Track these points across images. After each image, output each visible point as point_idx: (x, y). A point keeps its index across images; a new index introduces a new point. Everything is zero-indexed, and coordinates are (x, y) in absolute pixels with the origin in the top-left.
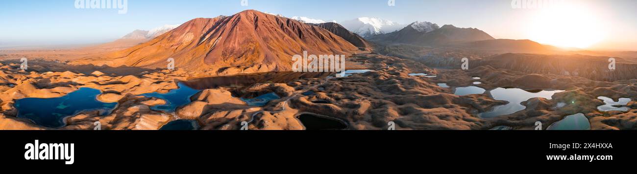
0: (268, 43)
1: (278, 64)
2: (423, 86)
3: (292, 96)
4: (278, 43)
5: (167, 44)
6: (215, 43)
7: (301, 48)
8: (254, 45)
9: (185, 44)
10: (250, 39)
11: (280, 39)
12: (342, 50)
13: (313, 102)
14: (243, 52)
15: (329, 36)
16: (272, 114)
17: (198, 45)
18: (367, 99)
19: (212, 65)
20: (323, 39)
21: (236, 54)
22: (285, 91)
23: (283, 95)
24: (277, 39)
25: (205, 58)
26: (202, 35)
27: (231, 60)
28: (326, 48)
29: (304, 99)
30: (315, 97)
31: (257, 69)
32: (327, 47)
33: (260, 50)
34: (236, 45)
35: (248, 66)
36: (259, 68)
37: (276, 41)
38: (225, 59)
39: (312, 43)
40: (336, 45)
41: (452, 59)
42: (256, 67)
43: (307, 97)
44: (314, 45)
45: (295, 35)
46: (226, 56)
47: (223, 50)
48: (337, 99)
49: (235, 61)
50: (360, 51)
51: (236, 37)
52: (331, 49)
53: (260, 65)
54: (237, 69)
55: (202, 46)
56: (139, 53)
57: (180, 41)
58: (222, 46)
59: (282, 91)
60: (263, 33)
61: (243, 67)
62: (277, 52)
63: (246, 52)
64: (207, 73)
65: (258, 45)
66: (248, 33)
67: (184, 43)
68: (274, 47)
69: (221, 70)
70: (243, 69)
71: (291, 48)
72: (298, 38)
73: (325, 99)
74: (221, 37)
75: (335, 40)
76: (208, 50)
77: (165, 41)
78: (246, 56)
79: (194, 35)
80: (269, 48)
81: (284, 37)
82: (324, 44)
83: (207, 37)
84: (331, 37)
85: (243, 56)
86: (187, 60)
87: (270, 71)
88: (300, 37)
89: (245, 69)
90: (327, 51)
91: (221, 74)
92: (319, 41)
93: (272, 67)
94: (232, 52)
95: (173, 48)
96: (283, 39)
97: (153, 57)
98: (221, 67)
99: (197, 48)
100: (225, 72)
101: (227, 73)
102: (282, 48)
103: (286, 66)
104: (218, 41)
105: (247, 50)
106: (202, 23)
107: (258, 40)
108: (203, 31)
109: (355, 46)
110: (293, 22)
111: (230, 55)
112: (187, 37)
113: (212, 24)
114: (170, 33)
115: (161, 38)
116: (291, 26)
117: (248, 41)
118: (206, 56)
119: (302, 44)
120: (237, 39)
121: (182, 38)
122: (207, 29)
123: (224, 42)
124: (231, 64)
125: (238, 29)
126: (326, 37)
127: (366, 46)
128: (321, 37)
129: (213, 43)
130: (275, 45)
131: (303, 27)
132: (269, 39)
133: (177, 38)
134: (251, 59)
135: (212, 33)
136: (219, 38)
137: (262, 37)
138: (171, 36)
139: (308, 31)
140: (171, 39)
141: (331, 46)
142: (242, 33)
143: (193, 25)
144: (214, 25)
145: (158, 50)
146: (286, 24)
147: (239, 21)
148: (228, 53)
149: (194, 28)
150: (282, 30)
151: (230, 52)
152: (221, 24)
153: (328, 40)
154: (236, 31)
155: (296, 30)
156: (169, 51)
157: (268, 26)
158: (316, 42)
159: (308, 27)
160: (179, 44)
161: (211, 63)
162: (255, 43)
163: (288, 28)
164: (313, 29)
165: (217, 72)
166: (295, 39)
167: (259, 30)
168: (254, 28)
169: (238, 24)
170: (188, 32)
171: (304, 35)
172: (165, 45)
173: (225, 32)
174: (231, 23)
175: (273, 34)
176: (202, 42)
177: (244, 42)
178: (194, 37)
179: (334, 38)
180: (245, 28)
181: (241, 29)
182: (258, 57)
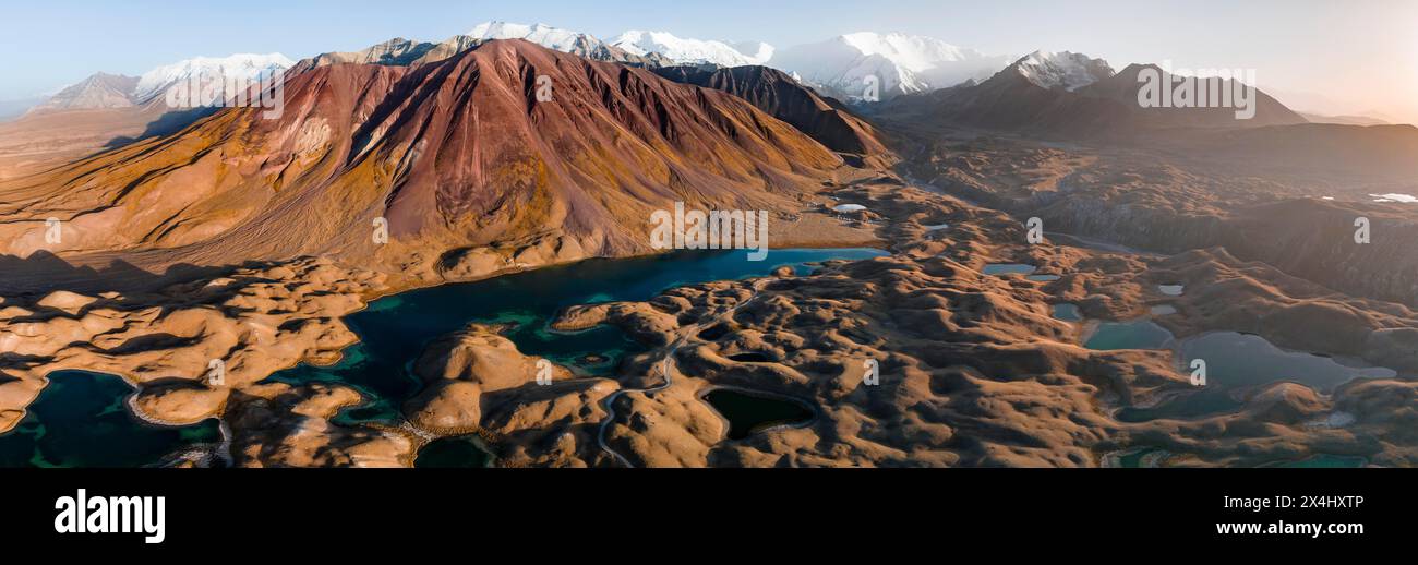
0: (571, 160)
1: (611, 232)
2: (1007, 318)
3: (675, 342)
4: (600, 160)
5: (246, 160)
6: (407, 161)
7: (668, 173)
8: (532, 171)
9: (305, 161)
10: (518, 150)
11: (606, 146)
12: (794, 169)
13: (731, 358)
14: (500, 195)
15: (751, 123)
16: (650, 396)
17: (351, 161)
18: (859, 350)
19: (416, 243)
20: (733, 133)
21: (480, 202)
22: (655, 328)
23: (653, 342)
24: (597, 146)
25: (387, 215)
26: (357, 126)
27: (467, 220)
28: (744, 167)
29: (708, 352)
30: (734, 345)
31: (550, 250)
32: (746, 163)
33: (551, 188)
34: (477, 170)
35: (522, 243)
36: (557, 249)
37: (593, 153)
38: (449, 221)
39: (699, 150)
40: (773, 153)
41: (1125, 209)
42: (546, 247)
43: (715, 345)
44: (708, 158)
45: (648, 125)
46: (449, 207)
47: (436, 188)
48: (791, 349)
49: (479, 226)
50: (848, 168)
51: (471, 141)
52: (758, 170)
53: (560, 239)
54: (493, 257)
55: (366, 169)
56: (159, 194)
57: (283, 147)
58: (433, 172)
59: (647, 328)
60: (556, 127)
61: (507, 245)
62: (602, 191)
63: (508, 193)
64: (411, 273)
65: (541, 169)
66: (509, 131)
67: (303, 154)
68: (590, 174)
69: (451, 258)
70: (511, 254)
71: (641, 172)
72: (658, 136)
73: (761, 350)
74: (425, 141)
75: (769, 136)
76: (389, 185)
77: (233, 146)
78: (511, 209)
79: (332, 126)
80: (576, 178)
81: (615, 138)
82: (737, 152)
83: (377, 135)
84: (759, 126)
85: (504, 207)
86: (329, 225)
87: (589, 256)
88: (664, 133)
89: (517, 253)
90: (747, 175)
91: (452, 276)
92: (723, 144)
93: (593, 245)
94: (465, 195)
95: (267, 172)
96: (614, 144)
97: (212, 208)
98: (443, 249)
99: (351, 176)
100: (462, 267)
101: (468, 269)
102: (613, 175)
103: (632, 239)
104: (417, 156)
105: (512, 188)
106: (352, 83)
107: (540, 153)
108: (356, 110)
109: (831, 154)
110: (638, 79)
111: (461, 204)
112: (309, 133)
113: (385, 89)
114: (246, 115)
115: (219, 131)
116: (633, 93)
117: (511, 156)
118: (388, 207)
119: (672, 155)
120: (476, 149)
121: (290, 136)
122: (371, 104)
123: (438, 158)
124: (470, 235)
125: (476, 116)
126: (742, 126)
127: (869, 148)
128: (725, 129)
129: (402, 161)
130: (593, 167)
131: (671, 95)
132: (574, 147)
133: (276, 134)
134: (528, 217)
135: (390, 121)
136: (418, 144)
137: (553, 142)
138: (252, 127)
139: (686, 108)
140: (255, 138)
141: (758, 157)
142: (491, 128)
143: (323, 89)
144: (391, 90)
145: (220, 182)
146: (618, 86)
147: (476, 82)
148: (456, 197)
149: (327, 101)
150: (607, 111)
151: (459, 194)
152: (417, 91)
153: (749, 136)
154: (472, 122)
155: (649, 106)
156: (258, 185)
157: (567, 99)
158: (713, 147)
159: (686, 94)
160: (288, 157)
161: (409, 235)
162: (532, 162)
163: (625, 101)
164: (703, 100)
165: (436, 267)
166: (646, 141)
167: (540, 114)
168: (526, 109)
169: (475, 94)
170: (310, 115)
171: (677, 125)
172: (240, 163)
173: (433, 121)
174: (451, 88)
175: (586, 128)
176: (362, 153)
177: (500, 159)
178: (332, 135)
179: (766, 128)
180: (498, 112)
181: (485, 116)
182: (549, 210)
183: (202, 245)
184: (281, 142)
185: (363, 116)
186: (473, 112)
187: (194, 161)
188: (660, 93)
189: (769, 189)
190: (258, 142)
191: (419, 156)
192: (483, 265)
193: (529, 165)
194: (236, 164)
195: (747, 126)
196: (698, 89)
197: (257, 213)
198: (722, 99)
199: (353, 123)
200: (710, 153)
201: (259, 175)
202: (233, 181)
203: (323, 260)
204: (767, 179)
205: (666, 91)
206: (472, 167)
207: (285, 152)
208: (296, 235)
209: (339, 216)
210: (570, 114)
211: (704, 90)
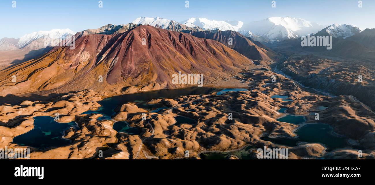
0: (160, 62)
1: (169, 83)
4: (169, 62)
5: (65, 65)
6: (113, 64)
7: (190, 66)
8: (148, 65)
9: (83, 64)
10: (145, 59)
12: (234, 65)
13: (185, 110)
14: (139, 72)
15: (222, 50)
17: (97, 64)
19: (115, 85)
20: (215, 53)
21: (133, 74)
22: (171, 104)
24: (169, 58)
25: (107, 78)
26: (98, 54)
27: (129, 79)
28: (217, 65)
29: (181, 109)
30: (188, 108)
31: (152, 87)
32: (218, 63)
33: (154, 70)
34: (133, 66)
35: (144, 85)
36: (153, 87)
37: (167, 60)
38: (124, 79)
39: (202, 59)
40: (228, 60)
42: (151, 86)
43: (183, 108)
44: (205, 62)
45: (187, 51)
46: (125, 76)
47: (121, 71)
49: (133, 81)
50: (254, 65)
51: (131, 57)
52: (221, 65)
53: (154, 84)
54: (136, 88)
55: (101, 67)
57: (76, 61)
58: (120, 66)
59: (169, 104)
60: (156, 53)
61: (140, 86)
62: (168, 71)
63: (141, 72)
64: (114, 92)
65: (151, 65)
66: (142, 54)
67: (82, 62)
68: (166, 66)
69: (124, 89)
70: (140, 88)
71: (182, 66)
72: (189, 55)
73: (193, 109)
74: (118, 58)
75: (227, 54)
76: (108, 70)
77: (61, 61)
78: (141, 76)
79: (90, 54)
80: (161, 67)
81: (175, 55)
82: (215, 59)
83: (104, 56)
84: (224, 51)
85: (140, 76)
86: (91, 81)
87: (162, 88)
88: (191, 54)
89: (142, 88)
90: (217, 67)
91: (124, 93)
92: (211, 57)
93: (164, 85)
94: (129, 73)
95: (72, 68)
97: (58, 78)
98: (123, 87)
99: (97, 68)
100: (127, 91)
101: (129, 91)
102: (172, 66)
105: (142, 70)
106: (96, 41)
107: (151, 61)
108: (97, 49)
109: (249, 60)
110: (185, 37)
111: (128, 75)
112: (84, 56)
113: (106, 42)
114: (63, 51)
115: (55, 57)
116: (183, 42)
117: (143, 61)
118: (108, 76)
119: (193, 61)
120: (133, 59)
121: (78, 57)
122: (102, 46)
123: (122, 62)
124: (130, 83)
125: (133, 50)
126: (218, 51)
127: (263, 58)
128: (213, 52)
129: (111, 63)
130: (167, 64)
131: (195, 42)
132: (162, 58)
133: (73, 57)
134: (147, 78)
135: (108, 52)
136: (116, 58)
137: (156, 57)
138: (66, 55)
139: (200, 46)
140: (67, 58)
141: (222, 61)
142: (137, 53)
143: (87, 42)
144: (108, 42)
145: (58, 71)
146: (178, 39)
147: (133, 39)
148: (127, 73)
149: (89, 46)
150: (174, 47)
151: (127, 72)
152: (116, 43)
153: (220, 55)
154: (131, 51)
155: (188, 45)
156: (70, 72)
157: (161, 44)
158: (207, 58)
159: (201, 41)
160: (78, 63)
161: (113, 83)
162: (149, 63)
163: (180, 44)
164: (206, 43)
165: (120, 91)
166: (185, 56)
167: (152, 49)
168: (148, 47)
169: (133, 43)
170: (84, 50)
171: (196, 51)
172: (64, 66)
173: (120, 51)
174: (125, 42)
175: (166, 53)
176: (100, 61)
177: (140, 62)
178: (90, 56)
179: (227, 52)
180: (140, 48)
181: (135, 50)
182: (152, 76)
183: (56, 89)
184: (75, 59)
185: (100, 50)
186: (132, 49)
187: (50, 65)
188: (192, 41)
189: (223, 71)
190: (68, 59)
191: (116, 62)
192: (133, 90)
193: (148, 64)
194: (62, 66)
195: (220, 51)
196: (205, 39)
197: (71, 79)
198: (213, 43)
199: (97, 53)
200: (206, 60)
201: (70, 69)
202: (62, 71)
203: (90, 90)
204: (224, 68)
205: (194, 40)
206: (131, 65)
207: (77, 62)
208: (83, 84)
209: (94, 79)
210: (161, 48)
211: (207, 40)
